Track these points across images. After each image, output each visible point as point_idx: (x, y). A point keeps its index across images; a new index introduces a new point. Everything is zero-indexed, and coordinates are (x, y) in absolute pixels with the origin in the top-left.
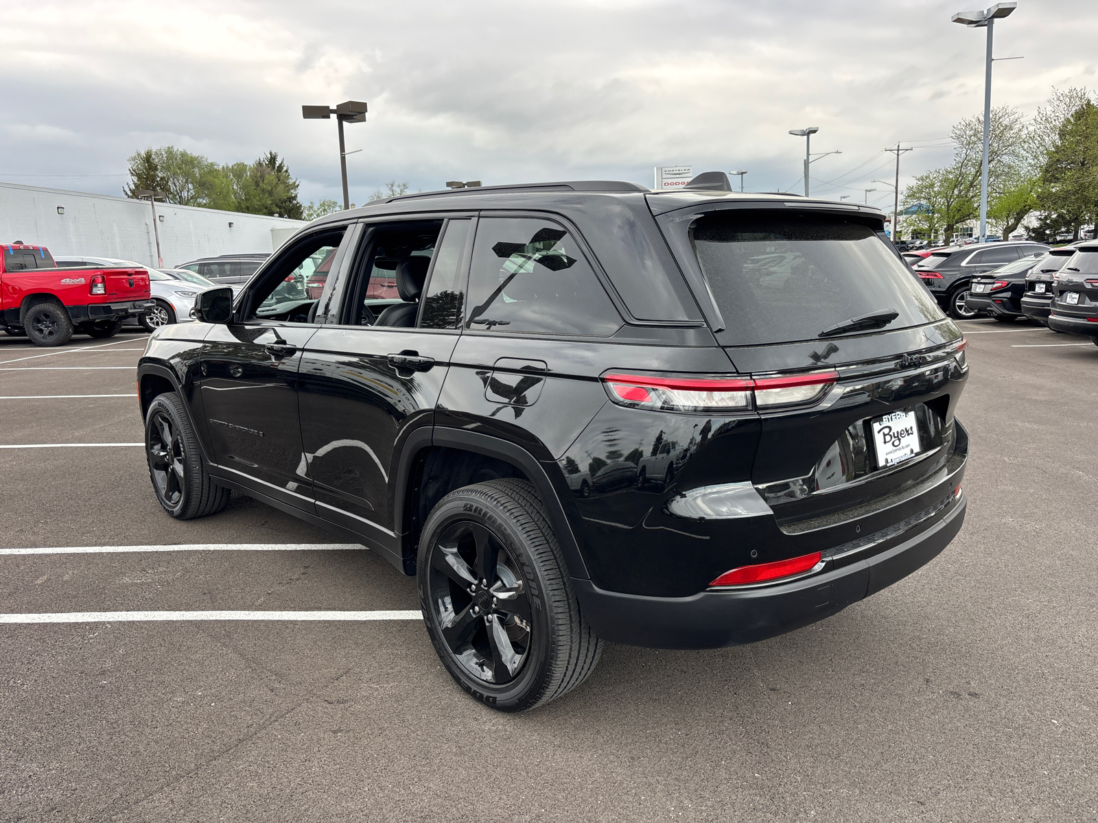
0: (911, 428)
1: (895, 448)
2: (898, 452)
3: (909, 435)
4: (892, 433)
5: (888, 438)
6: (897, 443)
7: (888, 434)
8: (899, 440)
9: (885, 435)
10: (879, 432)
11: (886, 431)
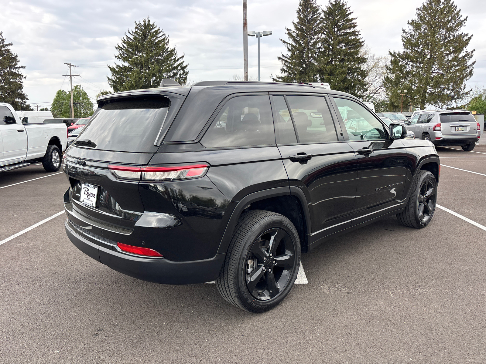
0: (95, 195)
1: (88, 199)
2: (88, 201)
3: (93, 197)
4: (88, 192)
5: (86, 193)
6: (89, 197)
7: (87, 191)
8: (90, 196)
9: (85, 191)
10: (84, 188)
11: (87, 190)
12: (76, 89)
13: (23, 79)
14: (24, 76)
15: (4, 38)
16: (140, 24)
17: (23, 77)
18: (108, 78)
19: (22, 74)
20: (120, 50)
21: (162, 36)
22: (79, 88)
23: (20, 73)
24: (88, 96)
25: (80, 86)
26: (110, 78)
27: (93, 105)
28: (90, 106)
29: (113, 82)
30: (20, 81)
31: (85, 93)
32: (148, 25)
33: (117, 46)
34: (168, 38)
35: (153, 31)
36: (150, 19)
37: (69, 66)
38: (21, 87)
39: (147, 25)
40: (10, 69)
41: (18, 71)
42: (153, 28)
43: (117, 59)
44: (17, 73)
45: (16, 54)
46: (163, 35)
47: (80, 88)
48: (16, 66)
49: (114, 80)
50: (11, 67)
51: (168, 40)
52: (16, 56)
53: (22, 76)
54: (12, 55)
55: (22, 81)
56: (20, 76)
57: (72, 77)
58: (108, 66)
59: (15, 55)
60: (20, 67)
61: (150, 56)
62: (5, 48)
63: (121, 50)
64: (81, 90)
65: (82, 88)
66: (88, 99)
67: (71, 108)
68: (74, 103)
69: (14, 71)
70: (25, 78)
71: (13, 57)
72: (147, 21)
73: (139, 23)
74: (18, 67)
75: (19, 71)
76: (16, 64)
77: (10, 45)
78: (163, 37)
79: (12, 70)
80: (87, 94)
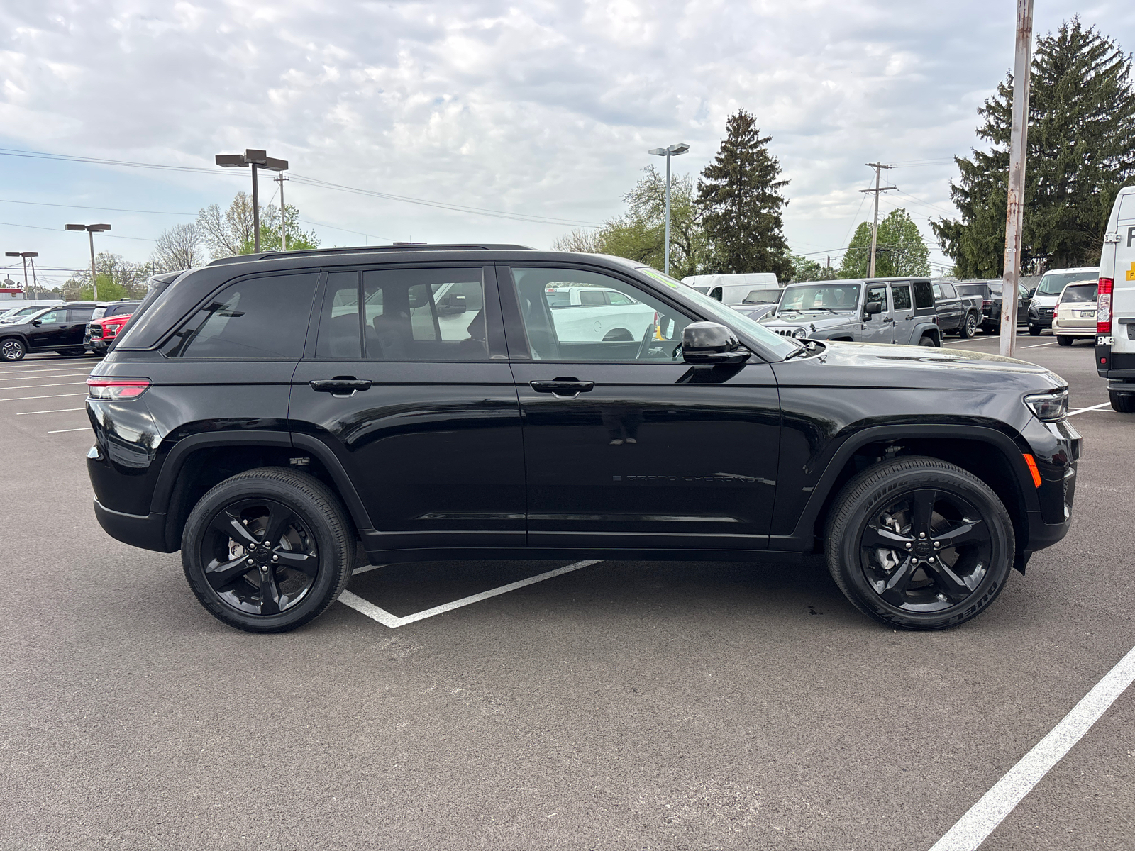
12: (893, 217)
13: (783, 207)
14: (785, 201)
15: (757, 129)
16: (1052, 39)
17: (783, 202)
18: (953, 187)
19: (782, 197)
20: (990, 114)
21: (1111, 59)
22: (901, 216)
23: (779, 195)
24: (918, 231)
25: (903, 211)
26: (957, 186)
27: (927, 252)
28: (921, 255)
29: (965, 194)
30: (776, 212)
31: (914, 226)
32: (1071, 37)
33: (984, 107)
34: (1128, 62)
35: (1086, 50)
36: (1079, 22)
37: (876, 168)
38: (778, 223)
39: (1069, 38)
40: (762, 190)
41: (776, 192)
42: (1086, 44)
43: (982, 137)
44: (774, 195)
45: (775, 157)
46: (1115, 56)
47: (904, 215)
48: (773, 182)
49: (967, 189)
50: (765, 184)
51: (1129, 66)
52: (776, 162)
53: (782, 200)
54: (767, 159)
55: (780, 211)
56: (776, 201)
57: (880, 191)
58: (955, 158)
59: (773, 161)
60: (779, 184)
61: (1066, 117)
62: (759, 149)
63: (993, 114)
64: (905, 220)
65: (908, 214)
66: (919, 239)
67: (870, 261)
68: (877, 250)
69: (768, 191)
70: (787, 204)
71: (769, 163)
72: (1071, 27)
73: (1048, 38)
74: (775, 184)
75: (778, 190)
76: (773, 178)
77: (766, 140)
78: (1115, 61)
79: (766, 191)
80: (918, 228)
